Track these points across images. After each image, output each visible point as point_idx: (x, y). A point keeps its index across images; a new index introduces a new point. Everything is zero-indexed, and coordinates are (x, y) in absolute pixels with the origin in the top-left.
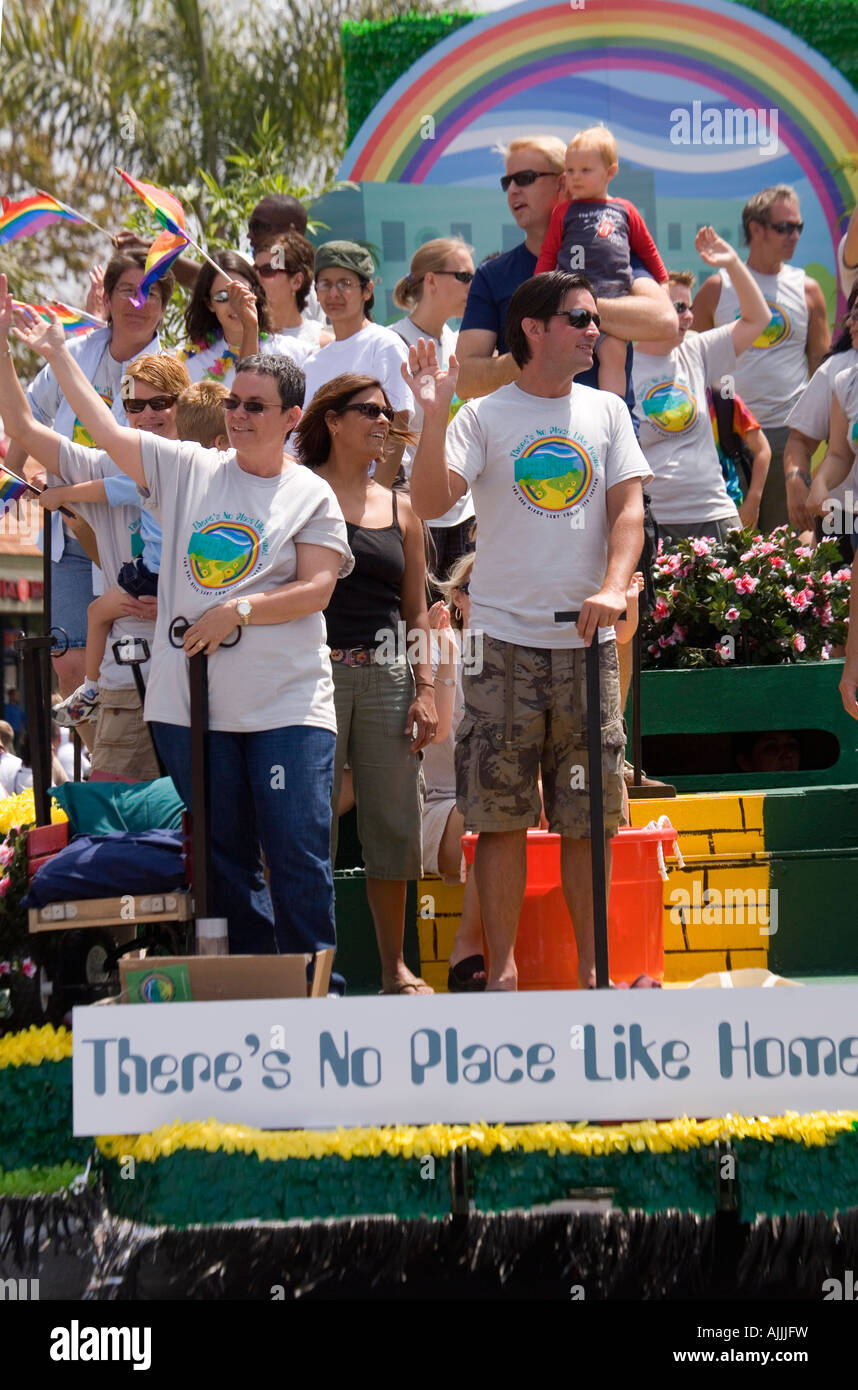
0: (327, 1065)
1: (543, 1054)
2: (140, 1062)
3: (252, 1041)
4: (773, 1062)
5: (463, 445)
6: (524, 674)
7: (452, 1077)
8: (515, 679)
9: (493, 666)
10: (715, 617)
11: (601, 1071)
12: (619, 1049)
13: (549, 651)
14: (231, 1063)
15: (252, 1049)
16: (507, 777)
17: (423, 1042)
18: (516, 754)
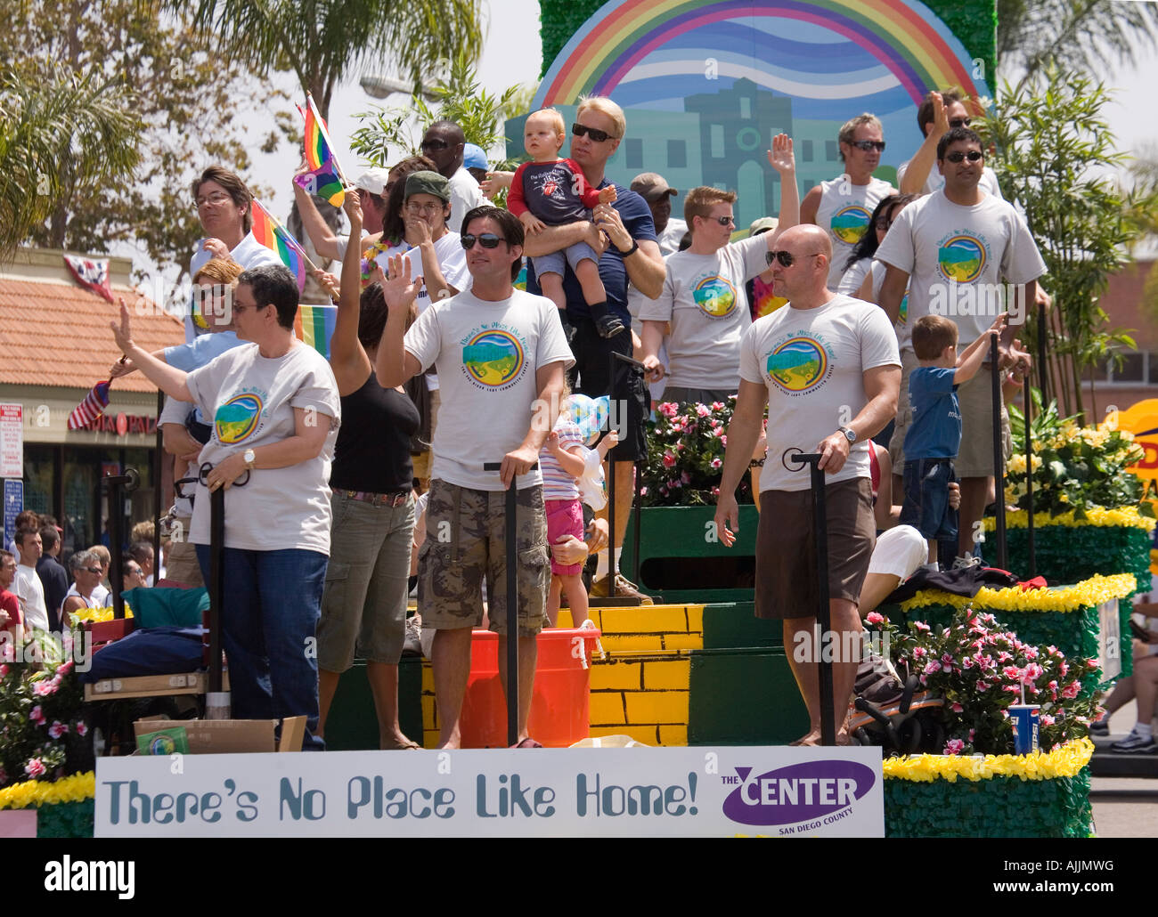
0: (285, 803)
1: (447, 797)
2: (145, 799)
3: (230, 784)
4: (617, 805)
5: (422, 335)
6: (468, 510)
7: (378, 814)
8: (460, 513)
9: (445, 503)
10: (704, 466)
11: (489, 810)
12: (503, 792)
13: (487, 492)
14: (213, 801)
15: (229, 790)
16: (455, 588)
17: (357, 785)
18: (461, 570)
